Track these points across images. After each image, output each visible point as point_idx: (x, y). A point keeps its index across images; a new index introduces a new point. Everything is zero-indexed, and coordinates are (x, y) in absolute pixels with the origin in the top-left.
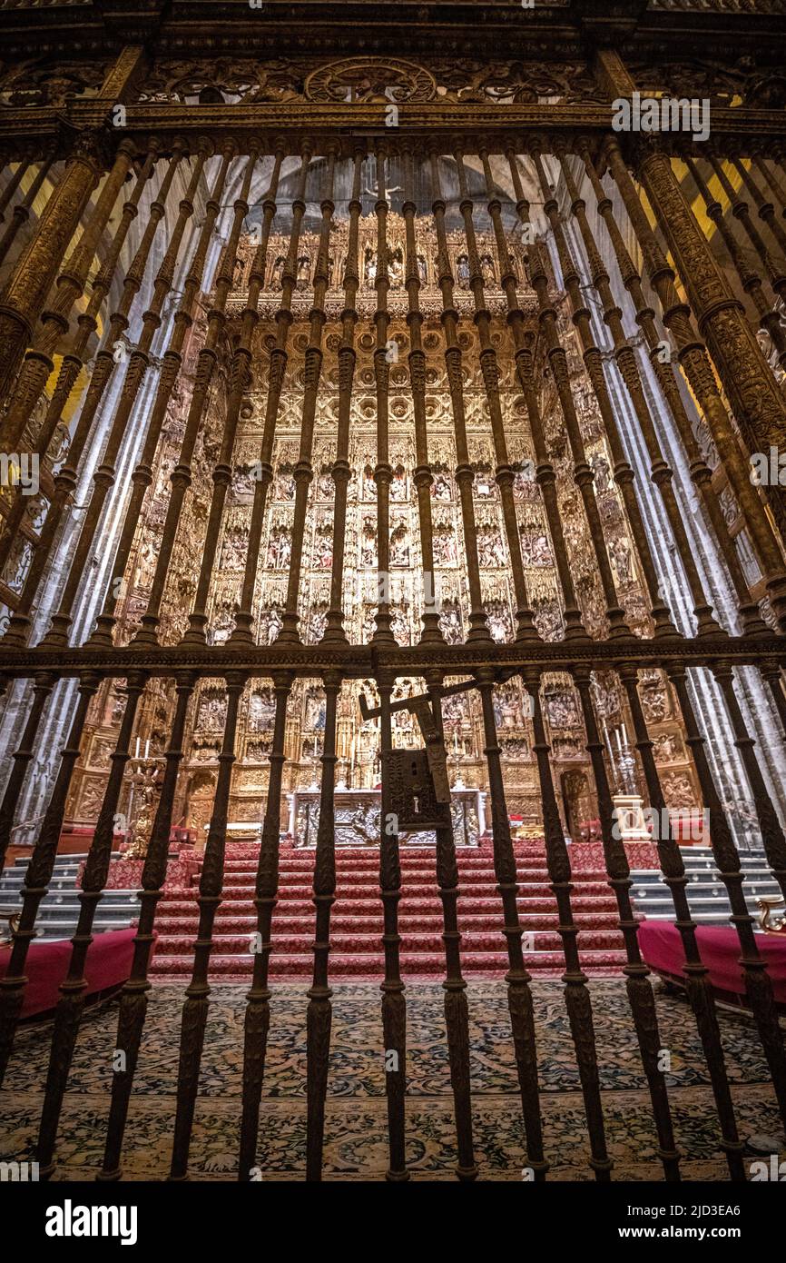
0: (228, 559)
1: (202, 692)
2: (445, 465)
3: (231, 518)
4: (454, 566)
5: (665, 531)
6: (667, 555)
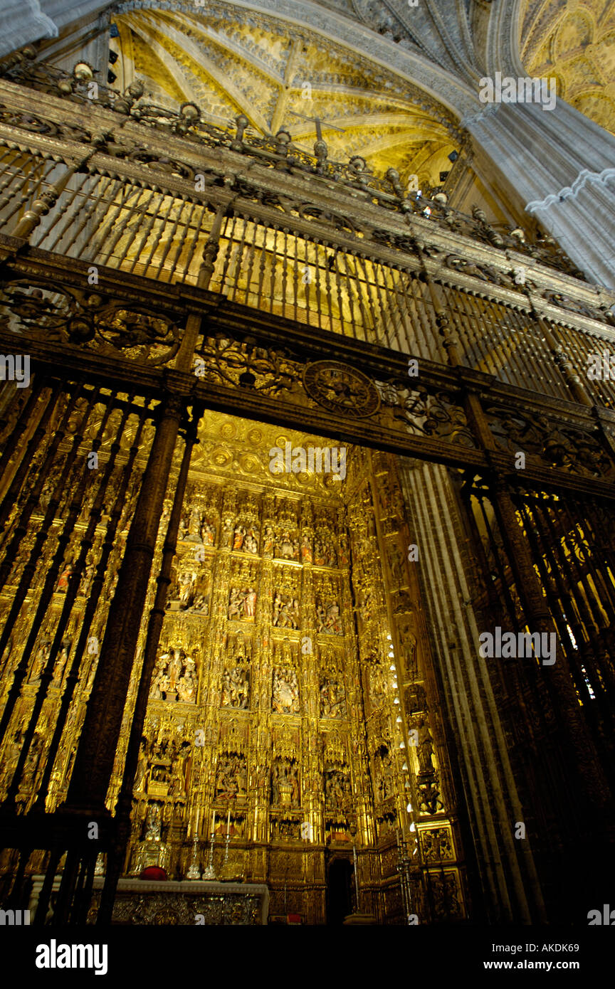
5: (446, 629)
6: (446, 650)
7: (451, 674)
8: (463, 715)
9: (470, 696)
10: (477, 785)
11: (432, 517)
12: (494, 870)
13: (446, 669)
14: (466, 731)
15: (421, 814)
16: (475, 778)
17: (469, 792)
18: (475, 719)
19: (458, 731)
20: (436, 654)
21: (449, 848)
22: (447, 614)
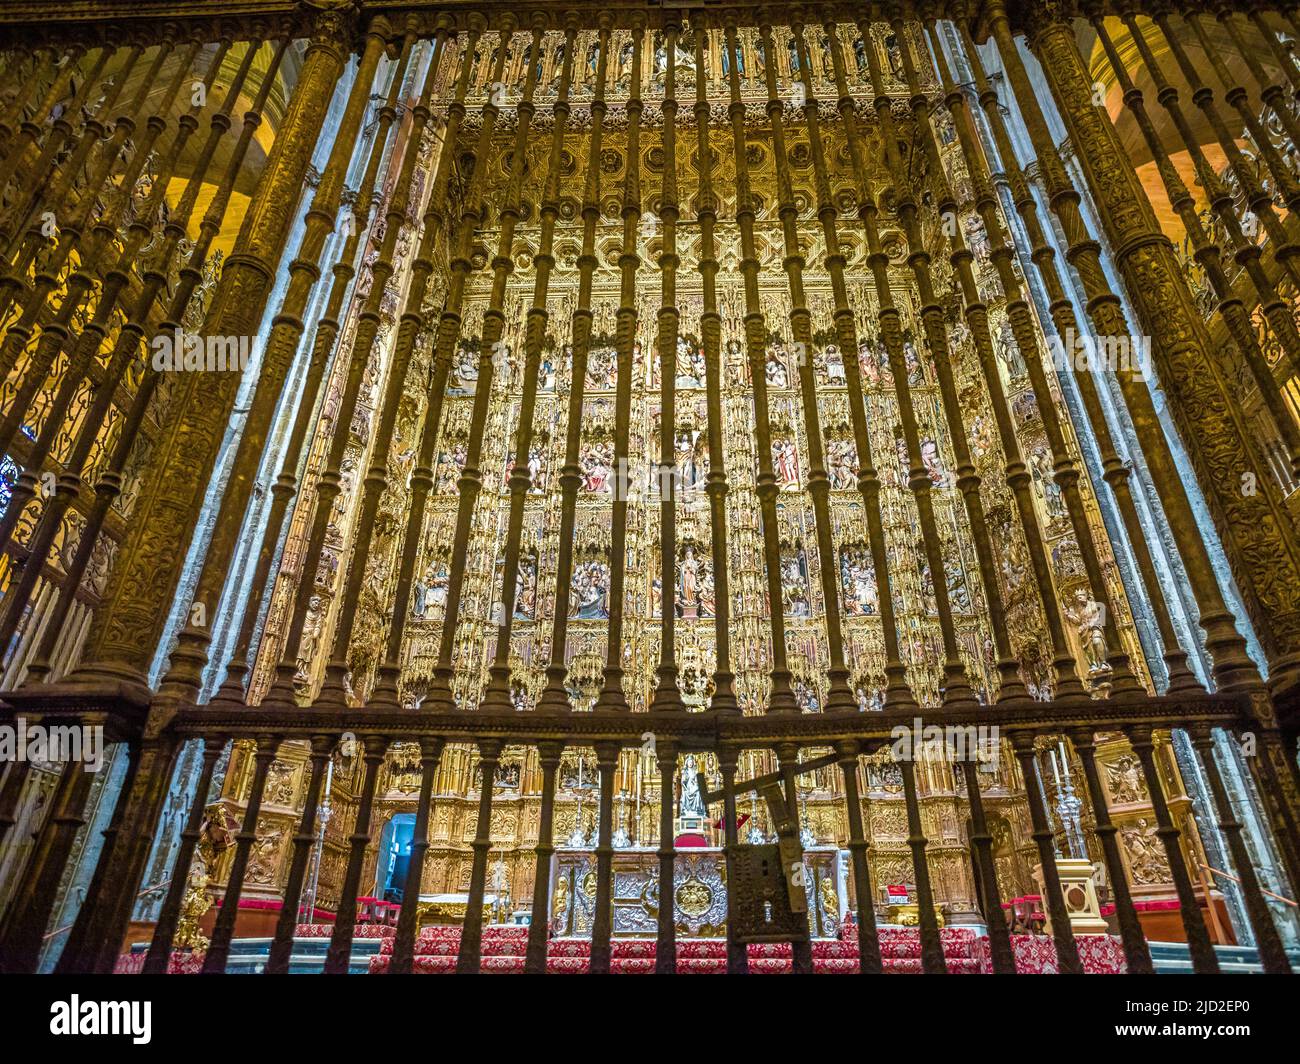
0: (447, 479)
1: (405, 685)
2: (777, 334)
3: (452, 417)
4: (794, 489)
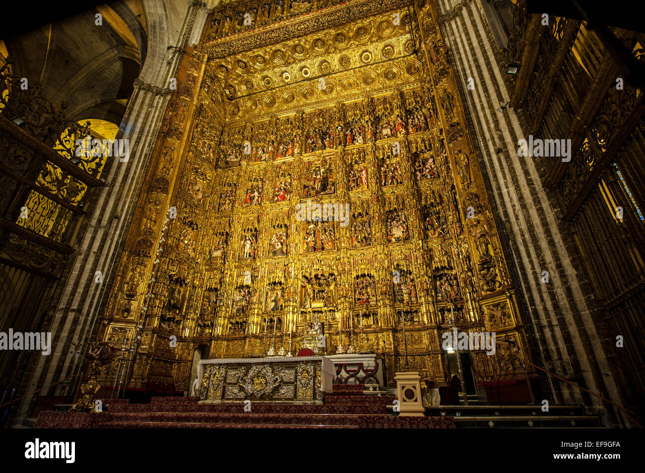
0: (223, 205)
4: (365, 189)
5: (492, 138)
6: (494, 157)
7: (500, 175)
8: (514, 206)
9: (518, 188)
10: (531, 262)
11: (472, 49)
12: (552, 331)
13: (494, 171)
14: (517, 218)
15: (483, 293)
16: (529, 256)
17: (523, 268)
18: (524, 206)
19: (509, 221)
20: (483, 163)
21: (509, 317)
22: (492, 126)
